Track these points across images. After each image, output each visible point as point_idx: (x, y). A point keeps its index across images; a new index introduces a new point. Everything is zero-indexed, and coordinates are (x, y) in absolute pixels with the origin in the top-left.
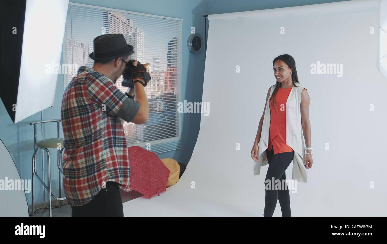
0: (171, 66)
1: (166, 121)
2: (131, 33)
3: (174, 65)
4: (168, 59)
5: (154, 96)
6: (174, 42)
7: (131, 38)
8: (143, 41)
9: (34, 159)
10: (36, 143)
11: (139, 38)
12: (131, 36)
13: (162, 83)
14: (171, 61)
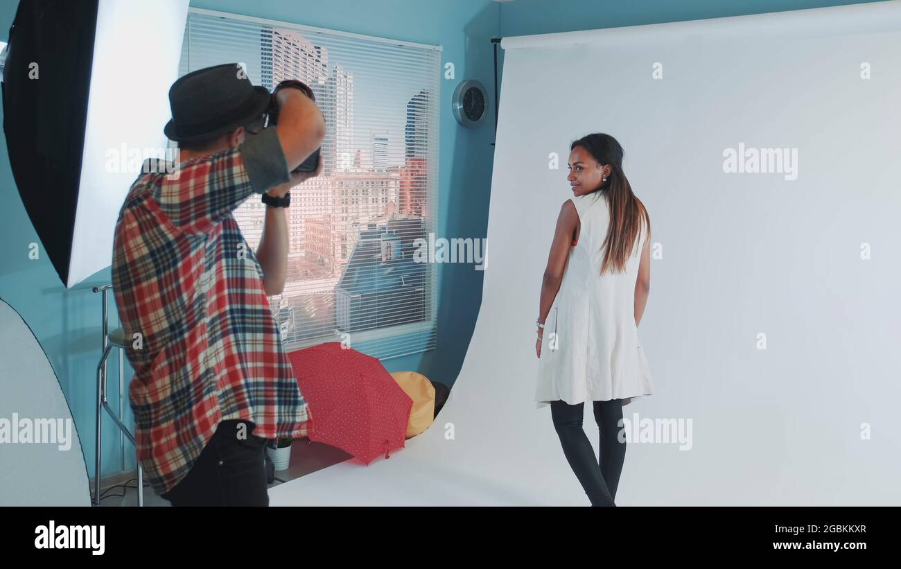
0: (413, 156)
1: (402, 283)
2: (324, 78)
3: (421, 153)
4: (407, 141)
5: (375, 225)
6: (421, 100)
7: (323, 91)
8: (352, 98)
9: (101, 371)
10: (106, 334)
11: (341, 91)
12: (323, 87)
13: (393, 196)
14: (413, 145)
